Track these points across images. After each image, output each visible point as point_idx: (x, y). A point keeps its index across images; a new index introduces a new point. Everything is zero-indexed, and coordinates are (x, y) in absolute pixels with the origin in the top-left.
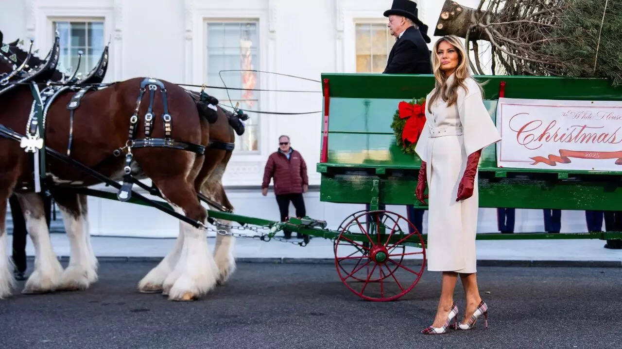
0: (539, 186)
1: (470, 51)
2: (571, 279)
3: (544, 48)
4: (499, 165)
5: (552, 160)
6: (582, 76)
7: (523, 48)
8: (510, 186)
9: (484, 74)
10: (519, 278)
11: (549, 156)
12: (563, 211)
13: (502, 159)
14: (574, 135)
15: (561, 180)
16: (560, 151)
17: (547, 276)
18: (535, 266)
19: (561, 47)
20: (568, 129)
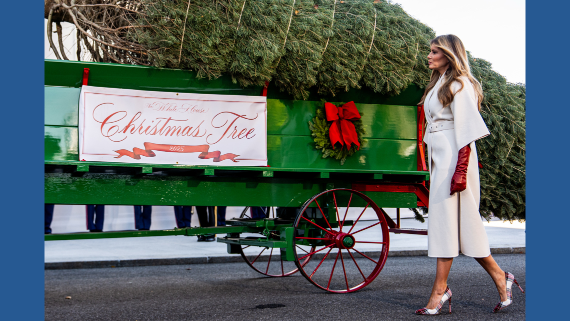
0: (124, 180)
1: (53, 33)
2: (157, 278)
3: (129, 35)
4: (81, 159)
5: (136, 153)
6: (167, 66)
7: (108, 33)
8: (93, 181)
9: (68, 60)
10: (104, 280)
11: (134, 149)
12: (153, 208)
13: (85, 152)
14: (159, 128)
15: (145, 174)
16: (145, 144)
17: (133, 276)
18: (122, 266)
19: (146, 36)
20: (153, 121)
